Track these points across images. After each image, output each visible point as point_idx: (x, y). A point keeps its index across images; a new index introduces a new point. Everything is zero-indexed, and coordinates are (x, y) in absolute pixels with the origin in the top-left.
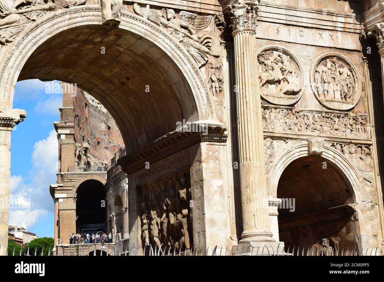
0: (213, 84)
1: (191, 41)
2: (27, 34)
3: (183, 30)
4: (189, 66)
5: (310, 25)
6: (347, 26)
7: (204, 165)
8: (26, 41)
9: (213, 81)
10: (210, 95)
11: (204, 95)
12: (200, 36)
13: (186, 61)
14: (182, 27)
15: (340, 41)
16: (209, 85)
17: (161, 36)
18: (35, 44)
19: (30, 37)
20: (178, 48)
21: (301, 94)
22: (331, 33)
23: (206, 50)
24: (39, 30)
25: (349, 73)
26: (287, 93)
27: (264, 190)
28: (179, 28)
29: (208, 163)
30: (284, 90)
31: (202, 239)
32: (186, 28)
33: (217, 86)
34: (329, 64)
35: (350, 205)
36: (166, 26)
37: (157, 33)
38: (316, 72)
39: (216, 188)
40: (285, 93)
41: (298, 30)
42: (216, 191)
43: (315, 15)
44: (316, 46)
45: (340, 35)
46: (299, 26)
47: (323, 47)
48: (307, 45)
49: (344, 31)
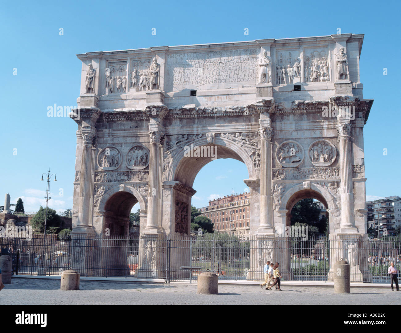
0: (256, 162)
1: (247, 145)
2: (179, 153)
3: (243, 141)
4: (245, 156)
5: (308, 129)
6: (329, 126)
8: (179, 155)
12: (251, 142)
13: (244, 154)
14: (243, 140)
15: (325, 134)
16: (254, 163)
17: (233, 145)
19: (180, 154)
20: (240, 149)
21: (301, 161)
22: (321, 131)
23: (254, 147)
26: (293, 162)
28: (241, 141)
30: (292, 161)
32: (244, 140)
33: (258, 162)
34: (320, 145)
36: (235, 141)
37: (231, 144)
38: (311, 150)
39: (256, 206)
40: (292, 162)
41: (302, 132)
42: (256, 208)
43: (311, 124)
44: (312, 138)
45: (325, 131)
46: (303, 130)
47: (315, 138)
48: (307, 138)
49: (328, 129)
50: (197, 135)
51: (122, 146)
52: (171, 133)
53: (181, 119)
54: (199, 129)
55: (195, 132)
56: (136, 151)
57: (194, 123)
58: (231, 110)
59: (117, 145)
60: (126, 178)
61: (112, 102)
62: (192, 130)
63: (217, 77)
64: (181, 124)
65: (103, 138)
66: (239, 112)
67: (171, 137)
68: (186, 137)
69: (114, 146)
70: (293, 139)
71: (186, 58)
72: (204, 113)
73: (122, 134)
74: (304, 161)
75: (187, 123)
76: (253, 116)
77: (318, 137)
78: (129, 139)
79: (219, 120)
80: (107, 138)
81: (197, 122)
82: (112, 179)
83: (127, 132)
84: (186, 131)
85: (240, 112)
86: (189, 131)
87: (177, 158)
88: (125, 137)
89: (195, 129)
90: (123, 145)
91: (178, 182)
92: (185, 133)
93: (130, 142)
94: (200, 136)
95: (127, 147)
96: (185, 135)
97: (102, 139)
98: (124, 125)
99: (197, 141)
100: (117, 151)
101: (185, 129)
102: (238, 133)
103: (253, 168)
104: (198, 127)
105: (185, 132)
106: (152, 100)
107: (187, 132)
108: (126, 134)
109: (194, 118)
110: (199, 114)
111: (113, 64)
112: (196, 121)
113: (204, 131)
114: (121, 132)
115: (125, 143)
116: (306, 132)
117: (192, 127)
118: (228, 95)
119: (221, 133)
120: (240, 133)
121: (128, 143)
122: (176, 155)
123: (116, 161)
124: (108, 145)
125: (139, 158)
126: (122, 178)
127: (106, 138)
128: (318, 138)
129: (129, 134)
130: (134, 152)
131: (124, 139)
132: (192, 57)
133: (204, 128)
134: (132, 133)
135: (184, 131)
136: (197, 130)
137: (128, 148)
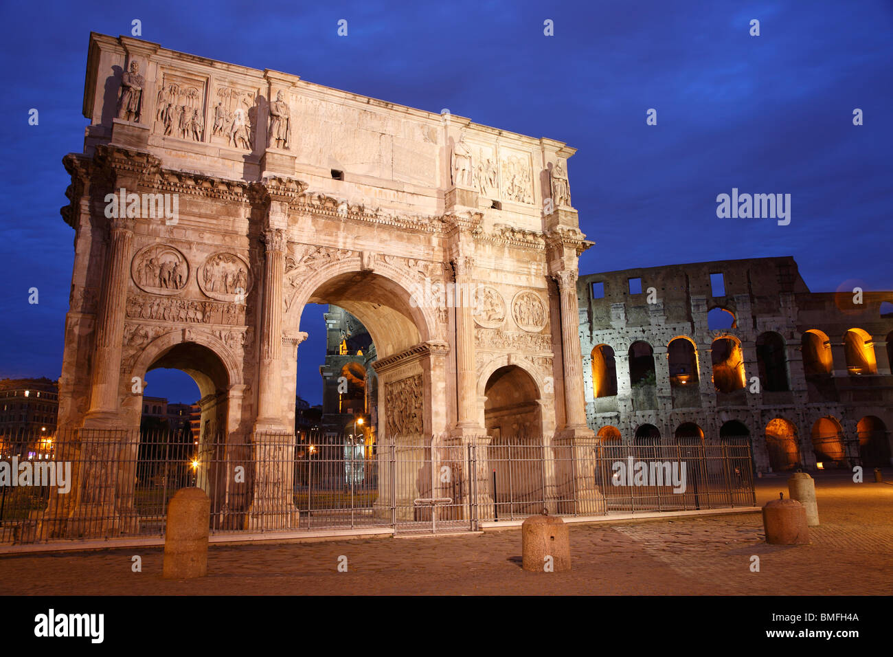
2: (310, 280)
5: (511, 270)
6: (538, 272)
7: (432, 372)
8: (309, 284)
9: (440, 311)
10: (438, 321)
11: (434, 321)
15: (533, 282)
16: (437, 315)
17: (404, 279)
18: (315, 286)
19: (312, 282)
20: (415, 287)
21: (505, 320)
22: (527, 276)
24: (318, 277)
25: (540, 305)
27: (474, 391)
29: (435, 371)
30: (493, 318)
31: (429, 426)
34: (525, 298)
35: (537, 400)
37: (400, 277)
38: (516, 304)
39: (440, 389)
40: (493, 320)
41: (503, 273)
42: (440, 391)
43: (515, 263)
44: (516, 286)
45: (533, 277)
46: (504, 271)
47: (520, 287)
48: (509, 285)
49: (536, 275)
50: (345, 252)
51: (190, 248)
52: (296, 239)
53: (314, 216)
54: (348, 240)
55: (341, 246)
56: (222, 264)
57: (338, 228)
58: (405, 218)
59: (180, 244)
60: (199, 316)
61: (174, 152)
62: (335, 241)
63: (377, 157)
64: (314, 225)
65: (149, 225)
66: (417, 224)
67: (294, 246)
68: (323, 251)
69: (173, 246)
70: (491, 283)
71: (325, 109)
72: (360, 214)
73: (193, 223)
74: (507, 320)
75: (326, 226)
76: (436, 235)
77: (524, 285)
78: (207, 235)
79: (381, 231)
80: (158, 225)
81: (344, 229)
82: (166, 315)
83: (204, 220)
84: (325, 240)
85: (419, 224)
86: (329, 241)
87: (306, 288)
88: (199, 230)
89: (341, 240)
90: (194, 247)
91: (306, 334)
92: (321, 243)
93: (210, 242)
94: (349, 254)
95: (203, 251)
96: (322, 247)
97: (146, 226)
98: (197, 205)
99: (344, 263)
100: (179, 255)
101: (322, 237)
102: (412, 261)
103: (436, 324)
104: (346, 238)
105: (323, 242)
106: (277, 168)
107: (327, 242)
108: (201, 224)
109: (339, 219)
110: (352, 213)
111: (174, 79)
112: (342, 225)
113: (356, 246)
114: (193, 218)
115: (198, 244)
116: (509, 275)
117: (337, 235)
118: (397, 191)
119: (384, 255)
120: (416, 260)
121: (205, 244)
122: (305, 283)
123: (178, 277)
124: (158, 240)
125: (230, 279)
126: (191, 314)
127: (155, 226)
128: (524, 287)
129: (208, 226)
130: (217, 264)
131: (197, 234)
132: (334, 111)
133: (356, 241)
134: (216, 225)
135: (321, 240)
136: (345, 243)
137: (206, 255)
